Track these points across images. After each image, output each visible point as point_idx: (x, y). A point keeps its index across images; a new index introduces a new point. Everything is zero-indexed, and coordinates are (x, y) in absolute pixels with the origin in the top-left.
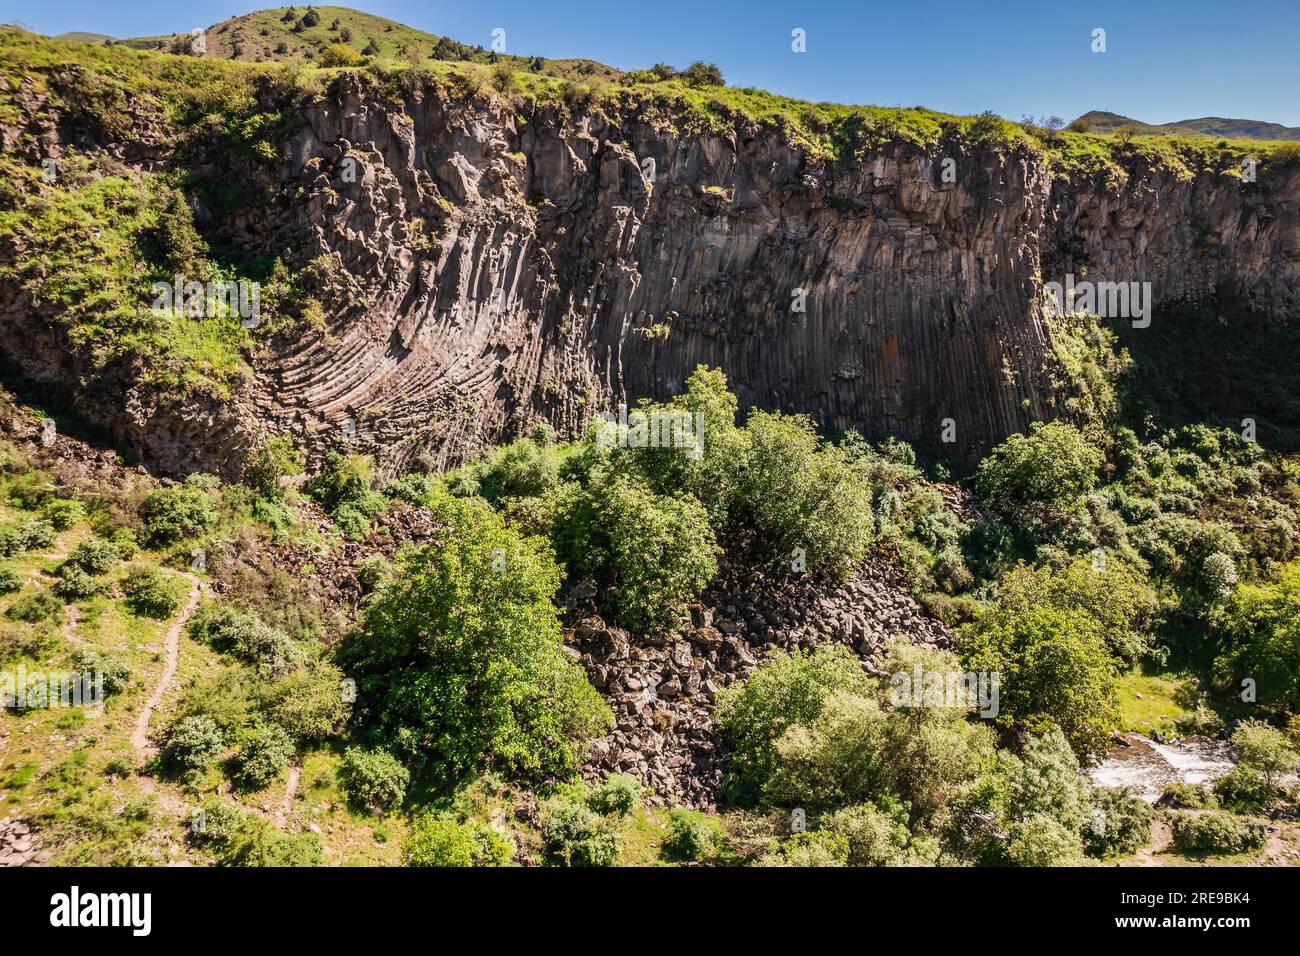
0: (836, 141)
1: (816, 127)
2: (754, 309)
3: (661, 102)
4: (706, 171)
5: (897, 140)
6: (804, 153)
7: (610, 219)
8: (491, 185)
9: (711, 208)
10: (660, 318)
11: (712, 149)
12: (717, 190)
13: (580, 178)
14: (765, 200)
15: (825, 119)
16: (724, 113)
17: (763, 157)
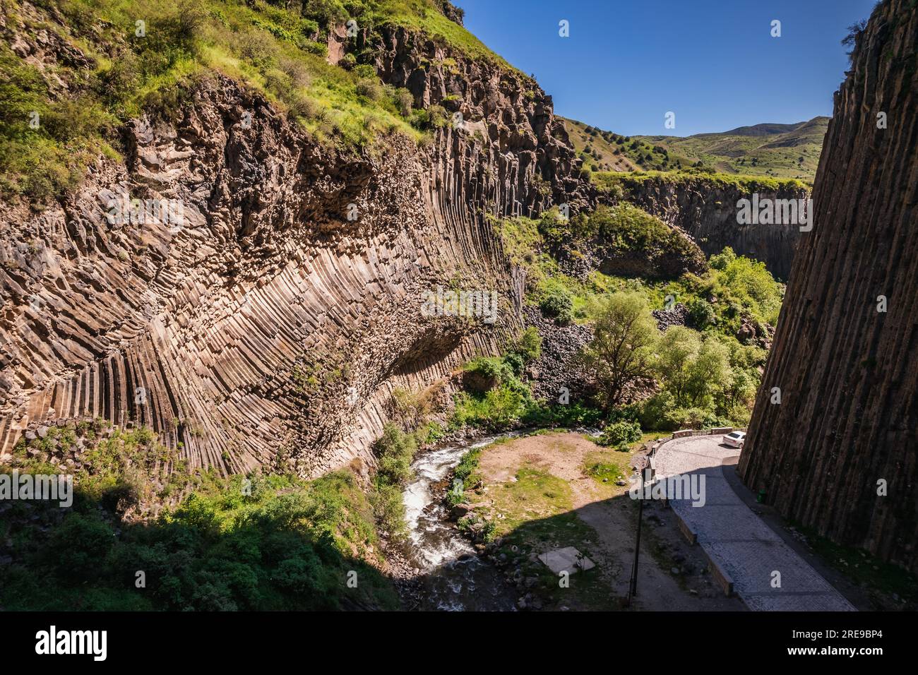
0: (749, 188)
1: (743, 184)
2: (727, 234)
3: (706, 180)
4: (717, 198)
5: (767, 188)
6: (741, 192)
7: (695, 210)
8: (672, 203)
9: (717, 207)
10: (705, 237)
11: (718, 192)
12: (720, 203)
13: (688, 201)
14: (730, 205)
15: (746, 182)
16: (721, 182)
17: (730, 193)
